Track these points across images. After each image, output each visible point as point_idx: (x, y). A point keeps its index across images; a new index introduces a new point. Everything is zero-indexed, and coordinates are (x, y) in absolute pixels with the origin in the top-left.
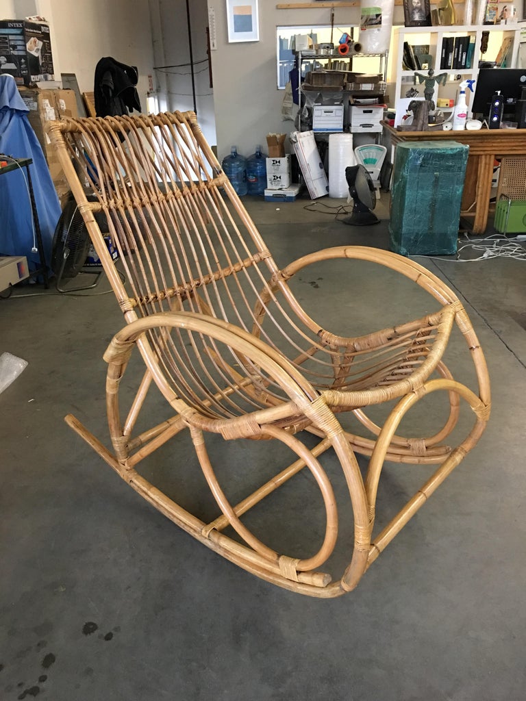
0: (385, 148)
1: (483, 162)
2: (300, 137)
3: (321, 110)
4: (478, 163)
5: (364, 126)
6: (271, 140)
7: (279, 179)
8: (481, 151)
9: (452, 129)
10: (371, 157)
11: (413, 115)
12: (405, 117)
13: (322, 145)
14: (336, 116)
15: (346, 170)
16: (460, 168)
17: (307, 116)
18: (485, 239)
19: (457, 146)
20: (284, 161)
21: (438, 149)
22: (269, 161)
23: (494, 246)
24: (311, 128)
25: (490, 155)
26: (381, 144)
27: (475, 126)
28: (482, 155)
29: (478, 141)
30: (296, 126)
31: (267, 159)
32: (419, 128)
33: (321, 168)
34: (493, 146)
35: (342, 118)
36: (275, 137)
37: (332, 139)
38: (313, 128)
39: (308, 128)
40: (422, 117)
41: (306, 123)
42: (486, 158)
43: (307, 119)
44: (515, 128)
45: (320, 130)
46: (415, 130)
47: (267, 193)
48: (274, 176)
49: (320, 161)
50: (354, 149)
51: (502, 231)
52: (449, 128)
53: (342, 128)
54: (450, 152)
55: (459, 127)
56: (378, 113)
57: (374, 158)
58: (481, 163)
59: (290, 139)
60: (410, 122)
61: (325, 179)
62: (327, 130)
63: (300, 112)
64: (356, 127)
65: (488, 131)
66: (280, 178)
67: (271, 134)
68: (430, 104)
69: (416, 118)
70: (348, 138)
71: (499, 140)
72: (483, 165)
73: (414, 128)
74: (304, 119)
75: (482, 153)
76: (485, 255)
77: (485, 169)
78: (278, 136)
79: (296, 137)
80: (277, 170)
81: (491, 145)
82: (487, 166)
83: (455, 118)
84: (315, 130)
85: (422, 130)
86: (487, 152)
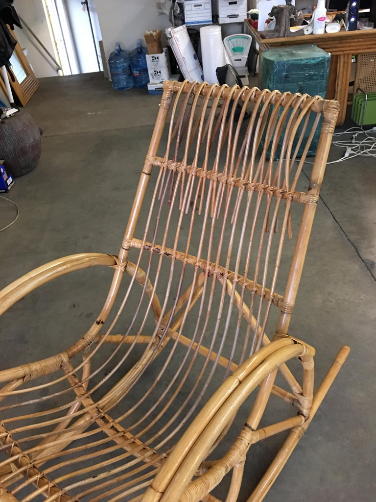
0: (250, 36)
1: (342, 61)
2: (175, 33)
3: (191, 4)
4: (337, 63)
5: (230, 16)
6: (148, 38)
7: (159, 74)
8: (340, 51)
9: (312, 34)
10: (238, 46)
11: (275, 20)
12: (268, 22)
13: (194, 36)
14: (205, 9)
15: (217, 71)
16: (322, 76)
17: (178, 12)
18: (345, 133)
19: (320, 54)
20: (162, 57)
21: (301, 60)
22: (148, 57)
23: (354, 141)
24: (183, 23)
25: (348, 55)
26: (246, 33)
27: (334, 29)
28: (340, 55)
29: (337, 42)
30: (171, 21)
31: (147, 56)
32: (282, 34)
33: (196, 59)
34: (350, 46)
35: (210, 11)
36: (151, 35)
37: (203, 31)
38: (186, 21)
39: (181, 22)
40: (284, 23)
41: (178, 19)
42: (344, 57)
43: (179, 14)
44: (371, 28)
45: (192, 23)
46: (278, 37)
47: (150, 87)
48: (155, 71)
49: (194, 53)
50: (223, 39)
51: (359, 124)
52: (310, 32)
53: (211, 19)
54: (313, 62)
55: (320, 31)
56: (242, 4)
57: (241, 46)
58: (340, 62)
59: (165, 35)
60: (273, 26)
61: (199, 69)
62: (198, 22)
63: (172, 8)
64: (223, 19)
65: (347, 32)
66: (160, 72)
67: (148, 33)
68: (291, 9)
69: (278, 23)
70: (217, 31)
71: (356, 40)
72: (342, 64)
73: (277, 34)
74: (176, 15)
75: (341, 53)
76: (347, 155)
77: (344, 67)
78: (154, 34)
79: (170, 33)
80: (156, 65)
81: (349, 45)
82: (346, 65)
83: (315, 22)
84: (187, 23)
85: (284, 37)
86: (345, 52)
